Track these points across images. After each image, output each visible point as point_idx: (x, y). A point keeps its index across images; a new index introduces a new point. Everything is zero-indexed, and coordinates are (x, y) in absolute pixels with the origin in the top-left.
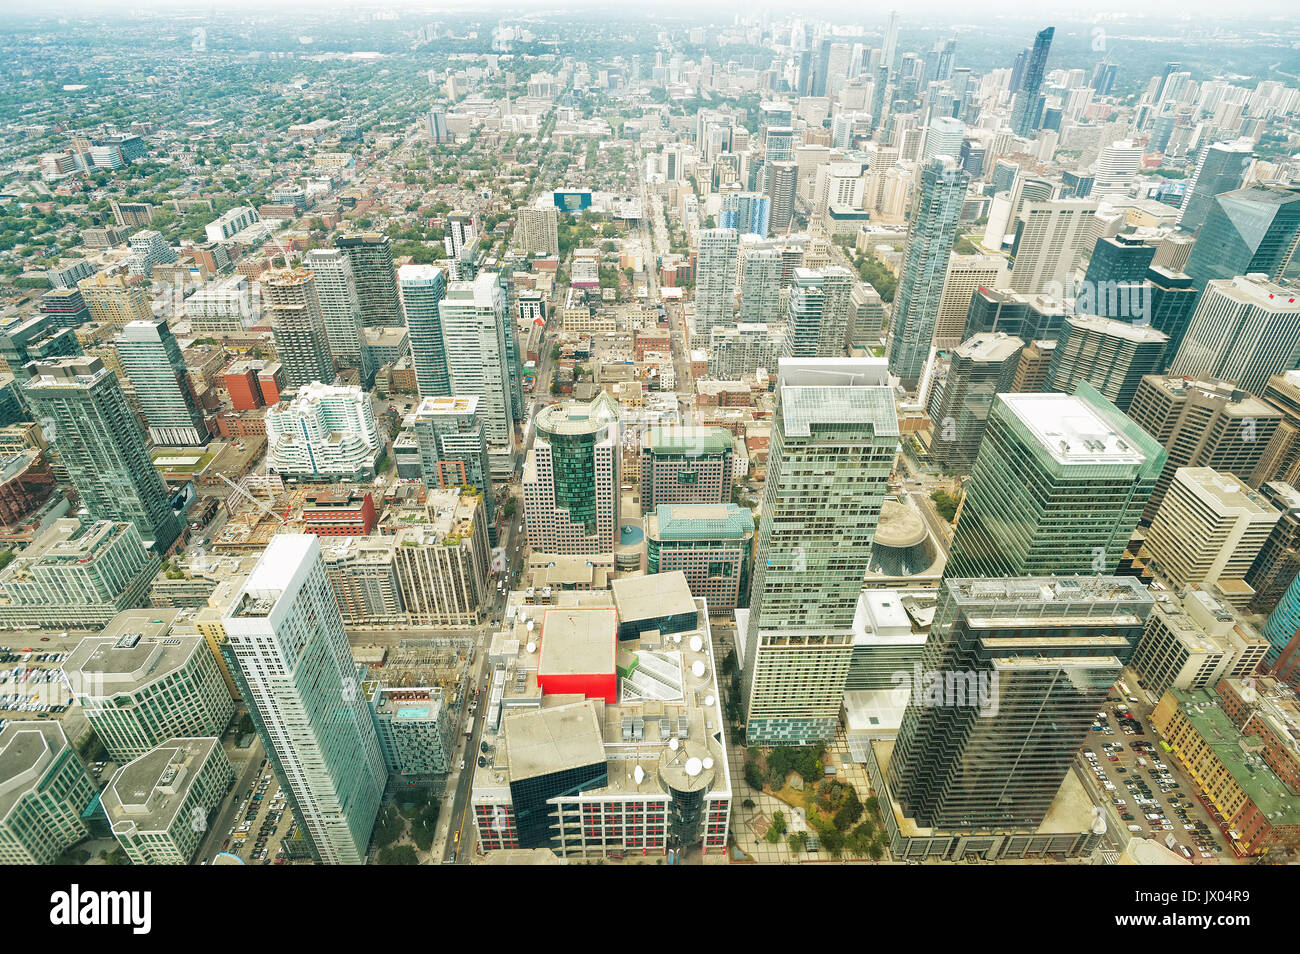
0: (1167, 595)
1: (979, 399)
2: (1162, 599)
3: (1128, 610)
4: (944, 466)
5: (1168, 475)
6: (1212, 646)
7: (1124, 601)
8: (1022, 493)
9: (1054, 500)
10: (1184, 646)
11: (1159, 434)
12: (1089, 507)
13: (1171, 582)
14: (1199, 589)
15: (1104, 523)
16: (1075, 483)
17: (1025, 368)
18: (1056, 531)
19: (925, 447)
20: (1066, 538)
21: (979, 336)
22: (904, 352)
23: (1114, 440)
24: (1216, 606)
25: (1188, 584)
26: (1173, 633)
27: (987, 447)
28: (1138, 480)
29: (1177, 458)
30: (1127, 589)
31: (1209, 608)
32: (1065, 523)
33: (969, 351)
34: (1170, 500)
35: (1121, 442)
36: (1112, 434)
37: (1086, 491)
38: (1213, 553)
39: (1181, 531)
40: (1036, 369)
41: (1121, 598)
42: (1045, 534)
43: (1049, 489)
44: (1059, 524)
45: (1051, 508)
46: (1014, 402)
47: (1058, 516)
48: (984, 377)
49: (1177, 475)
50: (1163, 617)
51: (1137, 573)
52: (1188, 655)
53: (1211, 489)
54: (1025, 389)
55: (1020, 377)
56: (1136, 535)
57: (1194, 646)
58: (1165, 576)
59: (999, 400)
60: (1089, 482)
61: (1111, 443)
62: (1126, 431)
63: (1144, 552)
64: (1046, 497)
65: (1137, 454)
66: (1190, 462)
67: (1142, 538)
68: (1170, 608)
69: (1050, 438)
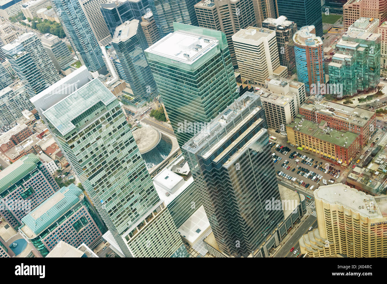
0: (262, 90)
1: (138, 58)
2: (261, 93)
3: (254, 106)
4: (146, 98)
5: (230, 42)
6: (288, 99)
7: (250, 104)
8: (185, 88)
9: (198, 82)
10: (280, 106)
11: (216, 27)
12: (212, 75)
13: (259, 84)
14: (270, 80)
15: (222, 78)
16: (201, 69)
17: (147, 31)
18: (208, 94)
19: (132, 95)
20: (214, 94)
21: (118, 29)
22: (90, 57)
23: (202, 40)
24: (279, 82)
25: (265, 81)
26: (273, 103)
27: (157, 77)
28: (222, 51)
29: (229, 33)
30: (248, 98)
31: (278, 85)
32: (209, 88)
33: (119, 38)
34: (238, 52)
35: (205, 40)
36: (200, 38)
37: (207, 69)
38: (264, 62)
39: (249, 62)
40: (152, 29)
41: (248, 103)
42: (205, 99)
43: (193, 78)
44: (207, 90)
45: (200, 86)
46: (153, 50)
47: (204, 87)
48: (133, 47)
49: (233, 40)
50: (266, 100)
51: (246, 89)
52: (283, 108)
53: (248, 37)
54: (154, 41)
55: (148, 37)
56: (236, 75)
57: (283, 103)
58: (256, 83)
59: (147, 53)
60: (206, 65)
61: (202, 42)
62: (204, 34)
63: (244, 79)
64: (195, 82)
65: (214, 41)
66: (234, 31)
67: (239, 74)
68: (266, 95)
69: (178, 56)
